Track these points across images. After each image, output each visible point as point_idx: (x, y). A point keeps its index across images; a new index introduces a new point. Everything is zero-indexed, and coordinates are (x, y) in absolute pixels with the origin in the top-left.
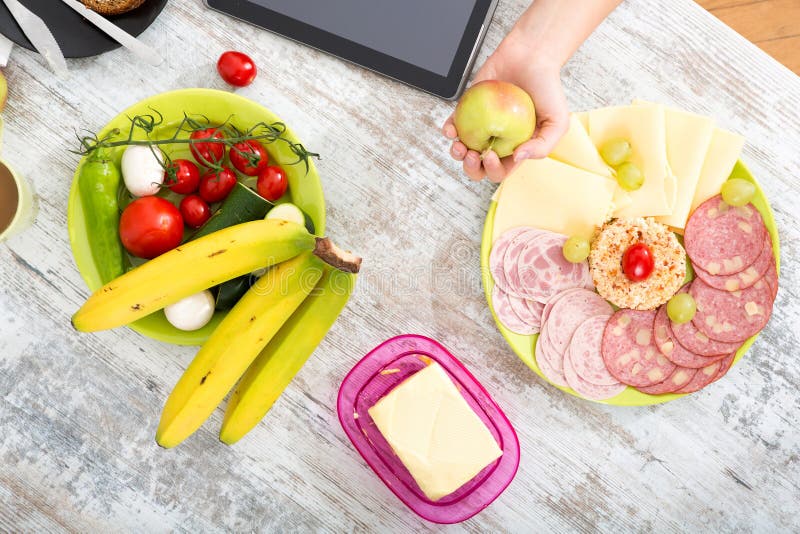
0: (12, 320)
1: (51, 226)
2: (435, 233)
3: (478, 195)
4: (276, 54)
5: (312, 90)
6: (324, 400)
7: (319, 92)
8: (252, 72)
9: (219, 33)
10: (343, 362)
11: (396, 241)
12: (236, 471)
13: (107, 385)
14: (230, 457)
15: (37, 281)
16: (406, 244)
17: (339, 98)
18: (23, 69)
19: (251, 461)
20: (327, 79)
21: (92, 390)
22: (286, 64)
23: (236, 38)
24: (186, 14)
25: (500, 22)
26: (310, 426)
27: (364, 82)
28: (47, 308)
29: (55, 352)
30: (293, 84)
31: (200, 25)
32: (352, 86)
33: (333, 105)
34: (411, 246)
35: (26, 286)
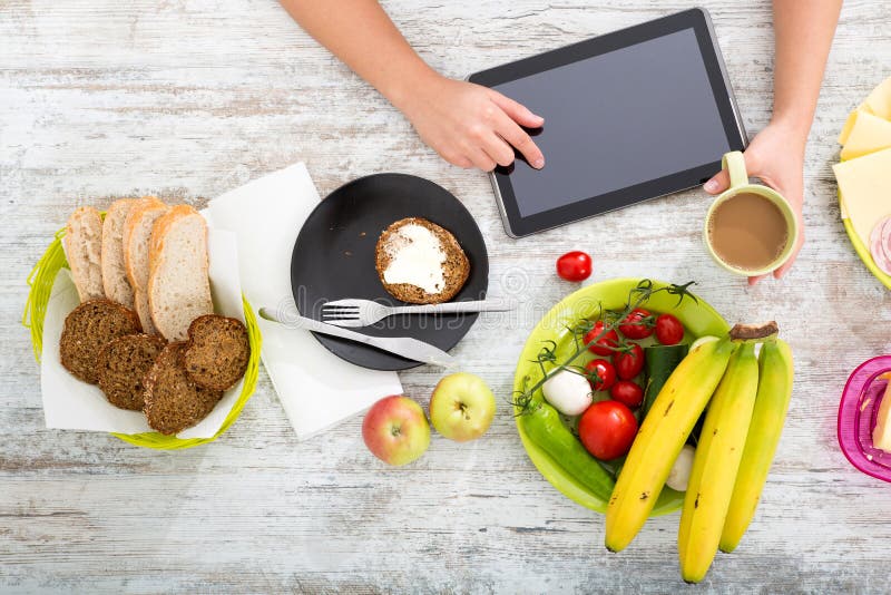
0: (548, 580)
1: (523, 487)
2: (813, 277)
3: (823, 225)
4: (591, 235)
5: (638, 241)
6: (830, 465)
7: (643, 239)
8: (588, 261)
9: (538, 251)
10: (819, 425)
11: (788, 305)
12: (805, 569)
13: (656, 576)
14: (792, 562)
15: (544, 537)
16: (796, 301)
17: (662, 232)
18: (415, 386)
19: (810, 554)
20: (643, 224)
21: (647, 589)
22: (604, 236)
23: (552, 246)
24: (503, 255)
25: (738, 88)
26: (834, 493)
27: (672, 206)
28: (566, 551)
29: (599, 580)
30: (620, 247)
31: (519, 256)
32: (664, 216)
33: (662, 240)
34: (802, 300)
35: (539, 546)
